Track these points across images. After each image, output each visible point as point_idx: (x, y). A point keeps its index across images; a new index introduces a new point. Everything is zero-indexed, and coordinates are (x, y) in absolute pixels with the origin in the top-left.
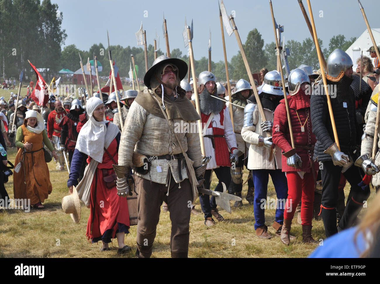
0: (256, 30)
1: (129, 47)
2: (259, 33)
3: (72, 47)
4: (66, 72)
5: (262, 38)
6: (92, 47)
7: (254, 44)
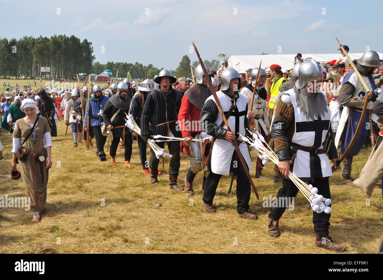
0: (187, 55)
1: (126, 63)
2: (188, 57)
3: (98, 63)
4: (94, 75)
5: (190, 59)
6: (108, 63)
7: (186, 62)
